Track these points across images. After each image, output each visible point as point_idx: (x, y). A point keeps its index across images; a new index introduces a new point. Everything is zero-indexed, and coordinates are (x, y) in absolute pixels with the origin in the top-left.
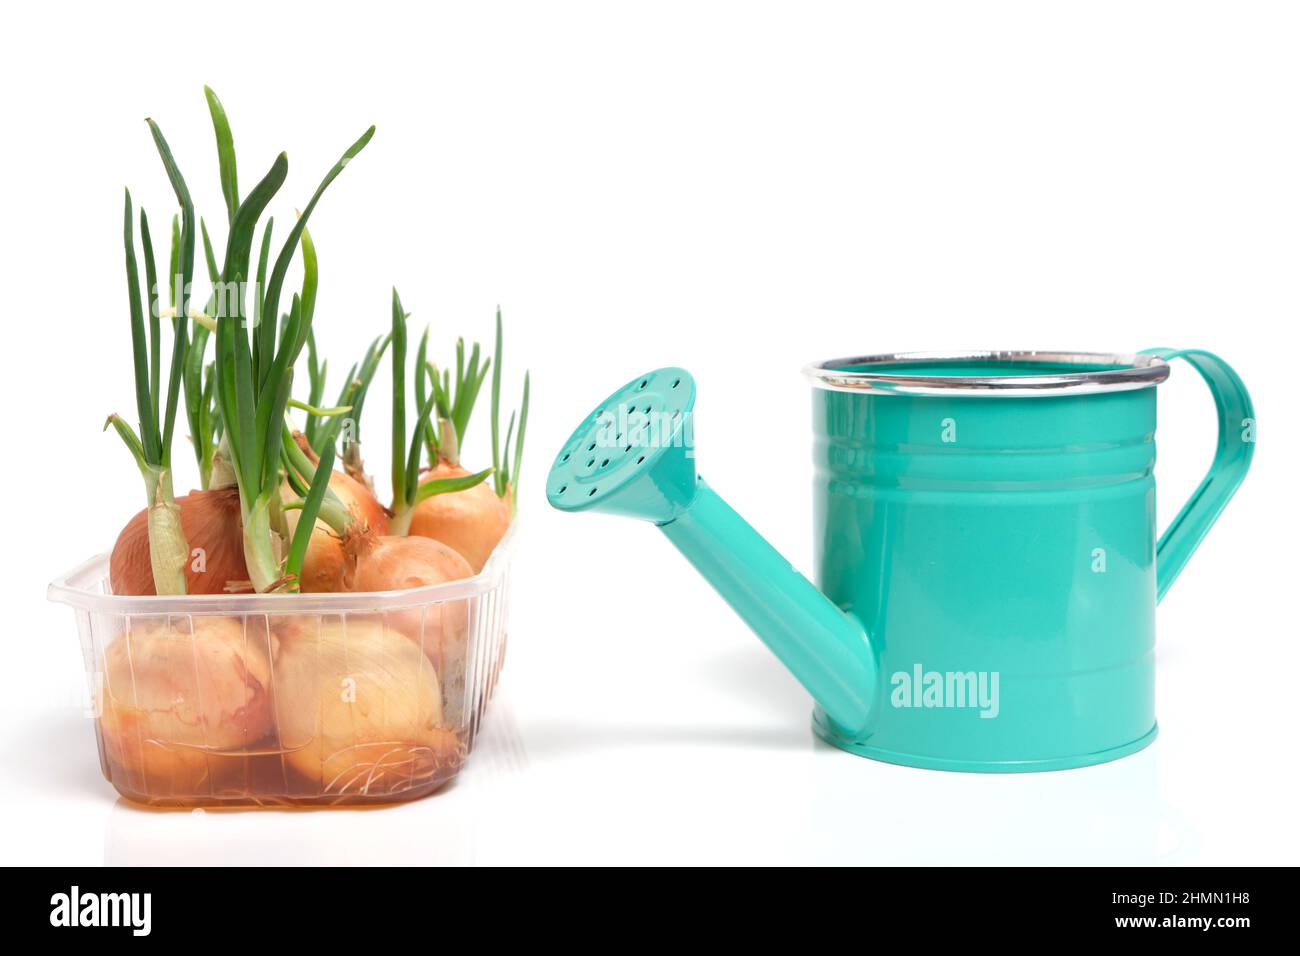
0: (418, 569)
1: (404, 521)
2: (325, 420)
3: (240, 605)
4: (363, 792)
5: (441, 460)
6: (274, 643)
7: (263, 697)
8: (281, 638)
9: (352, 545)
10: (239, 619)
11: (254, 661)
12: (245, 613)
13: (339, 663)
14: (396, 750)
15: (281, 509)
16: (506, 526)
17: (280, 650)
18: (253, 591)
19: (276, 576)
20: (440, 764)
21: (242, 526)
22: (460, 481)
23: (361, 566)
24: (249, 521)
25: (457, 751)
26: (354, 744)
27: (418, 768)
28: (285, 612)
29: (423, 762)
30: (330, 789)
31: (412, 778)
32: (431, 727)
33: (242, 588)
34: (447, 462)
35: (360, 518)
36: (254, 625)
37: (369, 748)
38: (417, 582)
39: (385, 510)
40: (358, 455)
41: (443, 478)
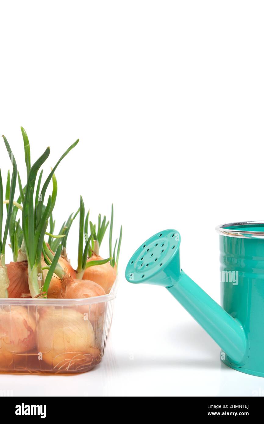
0: (87, 291)
1: (81, 275)
2: (54, 239)
3: (27, 302)
4: (67, 369)
5: (93, 254)
6: (38, 316)
7: (33, 334)
8: (40, 314)
9: (64, 282)
10: (26, 307)
11: (30, 322)
12: (29, 305)
13: (60, 323)
14: (79, 355)
15: (41, 270)
16: (115, 277)
17: (40, 318)
18: (31, 297)
19: (39, 292)
20: (94, 360)
21: (28, 274)
22: (101, 261)
23: (68, 289)
24: (31, 273)
25: (99, 355)
26: (64, 352)
27: (86, 361)
28: (41, 305)
29: (88, 359)
30: (55, 368)
31: (84, 365)
32: (91, 347)
33: (27, 296)
34: (96, 255)
35: (67, 273)
36: (32, 309)
37: (69, 353)
38: (87, 296)
39: (75, 271)
40: (66, 252)
41: (94, 260)
